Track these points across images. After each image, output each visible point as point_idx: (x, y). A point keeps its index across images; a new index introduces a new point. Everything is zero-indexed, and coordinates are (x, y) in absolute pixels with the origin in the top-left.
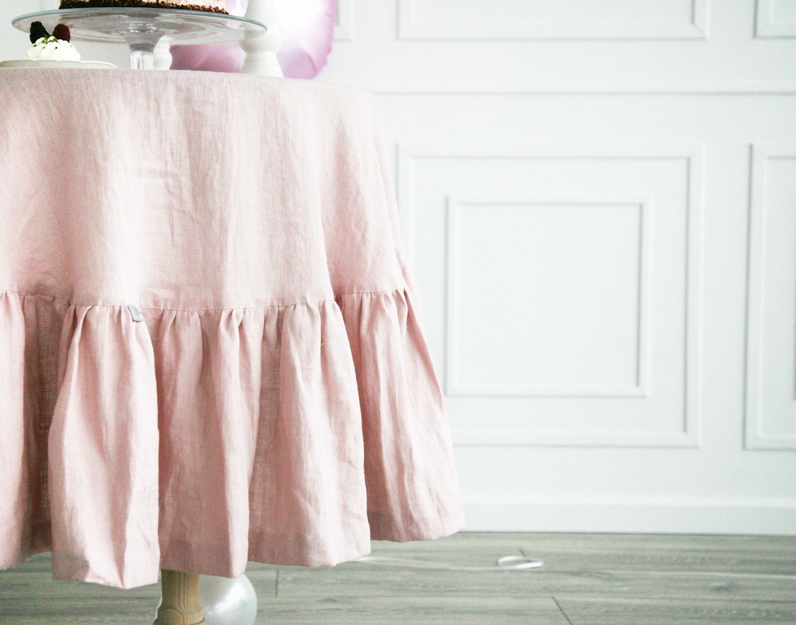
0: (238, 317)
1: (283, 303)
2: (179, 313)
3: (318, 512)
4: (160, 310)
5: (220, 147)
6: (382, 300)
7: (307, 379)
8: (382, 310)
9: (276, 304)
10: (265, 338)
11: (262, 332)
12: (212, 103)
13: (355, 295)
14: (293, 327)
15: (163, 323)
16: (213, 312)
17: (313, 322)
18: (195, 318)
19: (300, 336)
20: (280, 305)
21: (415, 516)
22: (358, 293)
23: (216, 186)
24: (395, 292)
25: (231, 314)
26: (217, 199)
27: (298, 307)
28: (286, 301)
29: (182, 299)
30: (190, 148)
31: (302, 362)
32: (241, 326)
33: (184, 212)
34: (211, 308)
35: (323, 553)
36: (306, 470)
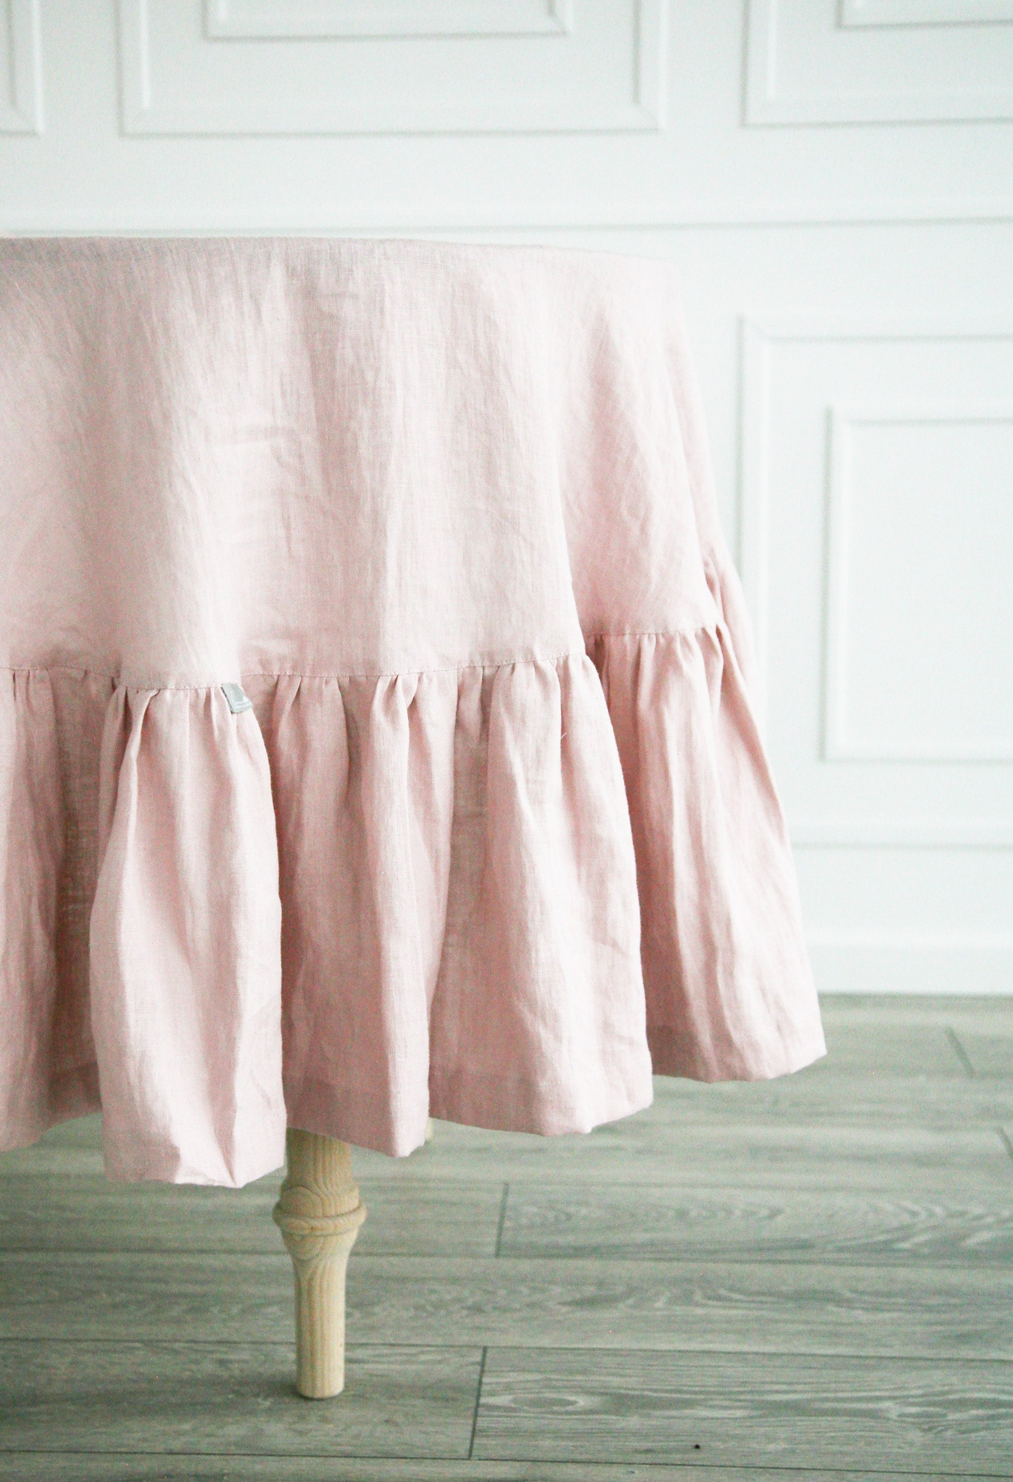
0: (407, 690)
1: (492, 660)
2: (306, 681)
3: (558, 1038)
4: (272, 676)
5: (370, 376)
6: (678, 647)
7: (537, 800)
8: (678, 668)
9: (478, 664)
10: (459, 724)
11: (455, 714)
12: (355, 297)
13: (627, 638)
14: (509, 707)
15: (278, 698)
16: (363, 679)
17: (547, 696)
18: (332, 692)
19: (523, 721)
20: (487, 663)
21: (737, 1037)
22: (633, 635)
23: (364, 450)
24: (700, 632)
25: (393, 684)
26: (367, 474)
27: (519, 668)
28: (498, 659)
29: (310, 655)
30: (315, 379)
31: (526, 769)
32: (413, 707)
33: (307, 498)
34: (360, 673)
35: (567, 1111)
36: (537, 964)
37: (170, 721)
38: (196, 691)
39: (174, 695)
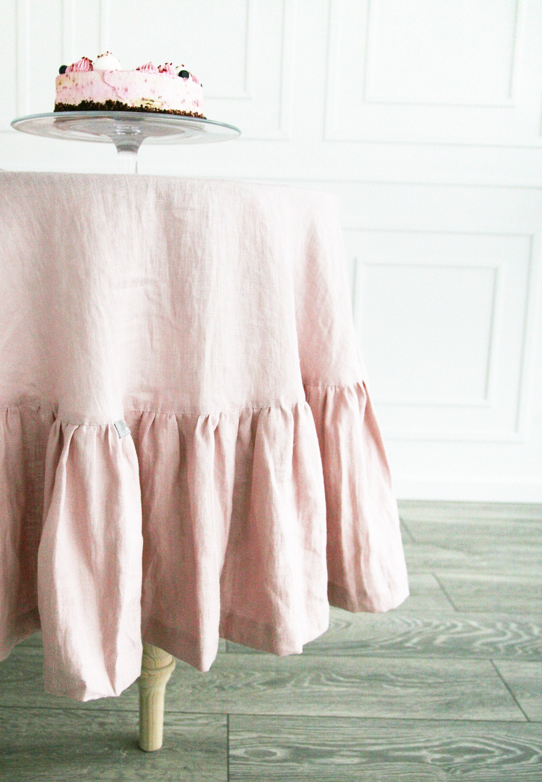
0: (213, 423)
1: (258, 405)
2: (158, 415)
3: (287, 605)
4: (139, 412)
5: (199, 253)
6: (346, 393)
7: (280, 481)
8: (346, 404)
9: (250, 407)
10: (239, 438)
11: (237, 433)
12: (193, 210)
13: (320, 388)
14: (267, 430)
15: (142, 423)
16: (190, 416)
17: (286, 424)
18: (172, 423)
19: (274, 439)
20: (255, 407)
21: (369, 592)
22: (323, 386)
23: (195, 293)
24: (356, 385)
25: (207, 419)
26: (196, 306)
27: (273, 410)
28: (261, 404)
29: (161, 401)
30: (169, 255)
31: (275, 464)
32: (217, 431)
33: (162, 317)
34: (188, 413)
35: (291, 643)
36: (278, 568)
37: (85, 443)
38: (100, 426)
39: (88, 429)
